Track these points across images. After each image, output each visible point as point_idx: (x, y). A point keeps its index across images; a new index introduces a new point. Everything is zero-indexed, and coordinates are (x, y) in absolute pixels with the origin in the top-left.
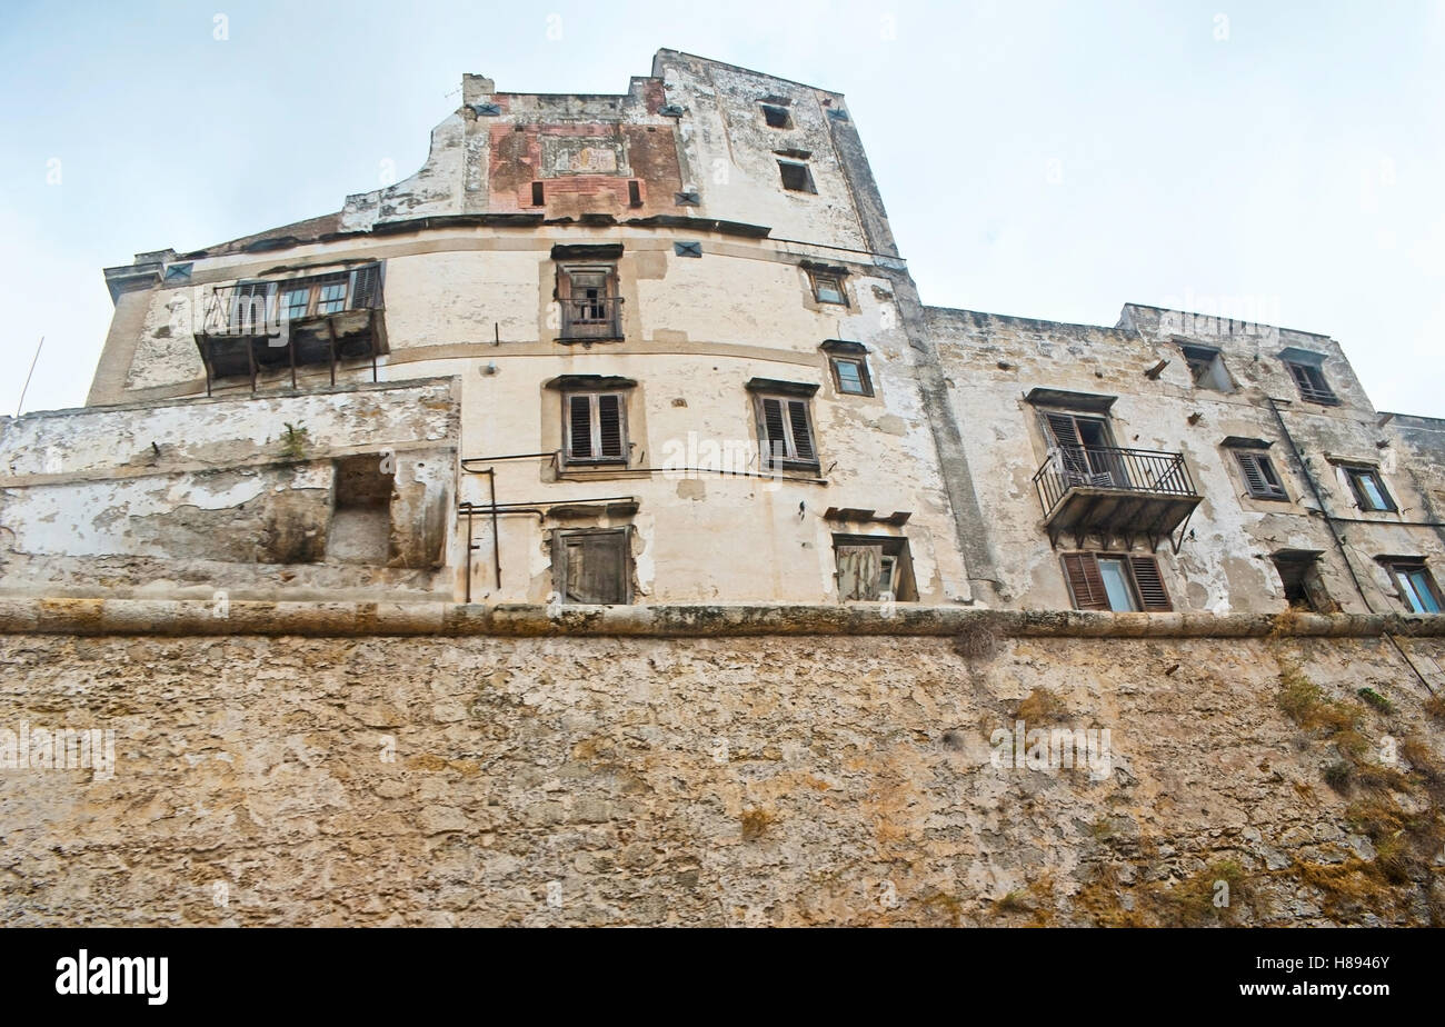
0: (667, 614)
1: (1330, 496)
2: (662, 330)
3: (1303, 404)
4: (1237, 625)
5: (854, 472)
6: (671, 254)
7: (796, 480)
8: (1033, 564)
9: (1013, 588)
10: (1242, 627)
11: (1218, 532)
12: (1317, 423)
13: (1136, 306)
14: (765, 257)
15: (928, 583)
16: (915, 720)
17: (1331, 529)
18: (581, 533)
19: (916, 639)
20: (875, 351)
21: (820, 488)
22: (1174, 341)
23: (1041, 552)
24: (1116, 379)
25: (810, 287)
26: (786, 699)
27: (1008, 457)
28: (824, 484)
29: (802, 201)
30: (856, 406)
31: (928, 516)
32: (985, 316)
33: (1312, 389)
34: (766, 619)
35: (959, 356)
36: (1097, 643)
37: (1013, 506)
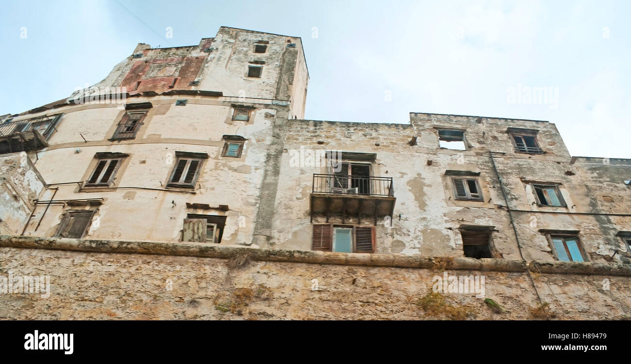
0: (84, 242)
1: (516, 199)
2: (152, 134)
3: (515, 154)
4: (409, 261)
5: (213, 189)
6: (173, 105)
7: (181, 192)
8: (295, 229)
9: (278, 239)
10: (414, 263)
11: (425, 216)
12: (521, 163)
13: (416, 114)
14: (218, 104)
15: (229, 235)
16: (181, 293)
17: (510, 215)
18: (77, 212)
19: (208, 259)
20: (251, 139)
21: (192, 195)
22: (434, 128)
23: (303, 224)
24: (388, 146)
25: (232, 115)
26: (123, 279)
27: (303, 181)
28: (194, 194)
29: (251, 81)
30: (229, 162)
31: (244, 207)
32: (321, 122)
33: (525, 146)
34: (129, 246)
35: (297, 139)
36: (315, 267)
37: (295, 204)
